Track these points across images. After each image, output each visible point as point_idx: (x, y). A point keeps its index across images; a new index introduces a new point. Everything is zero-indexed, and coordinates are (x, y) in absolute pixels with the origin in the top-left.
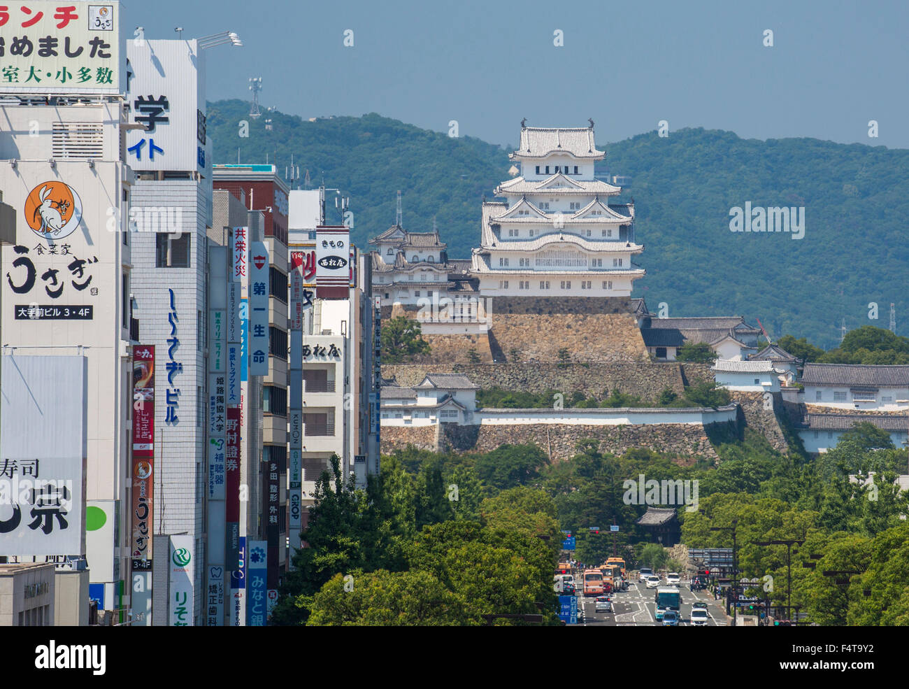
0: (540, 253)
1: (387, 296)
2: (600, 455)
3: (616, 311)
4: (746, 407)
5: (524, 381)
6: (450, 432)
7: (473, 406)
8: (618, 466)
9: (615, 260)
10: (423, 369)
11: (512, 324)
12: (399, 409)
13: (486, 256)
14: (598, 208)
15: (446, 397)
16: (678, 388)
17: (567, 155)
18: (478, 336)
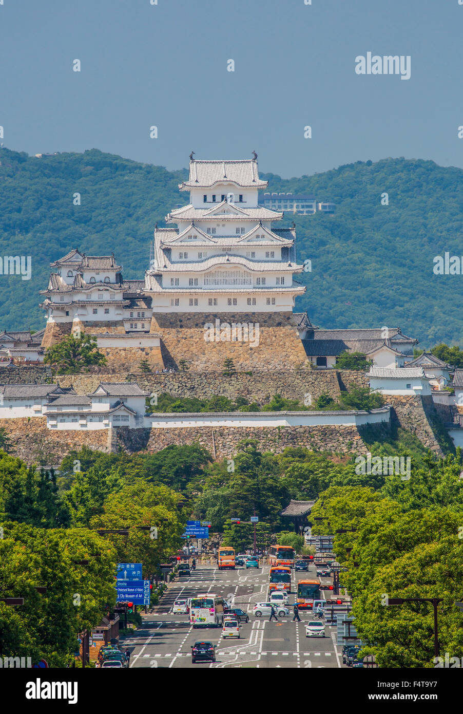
0: (208, 273)
1: (67, 314)
2: (259, 454)
3: (279, 324)
4: (399, 409)
5: (192, 388)
6: (123, 434)
7: (143, 411)
8: (276, 463)
9: (278, 279)
10: (98, 379)
11: (182, 338)
12: (75, 414)
13: (158, 277)
14: (261, 232)
15: (118, 404)
16: (335, 393)
17: (232, 184)
18: (151, 349)
